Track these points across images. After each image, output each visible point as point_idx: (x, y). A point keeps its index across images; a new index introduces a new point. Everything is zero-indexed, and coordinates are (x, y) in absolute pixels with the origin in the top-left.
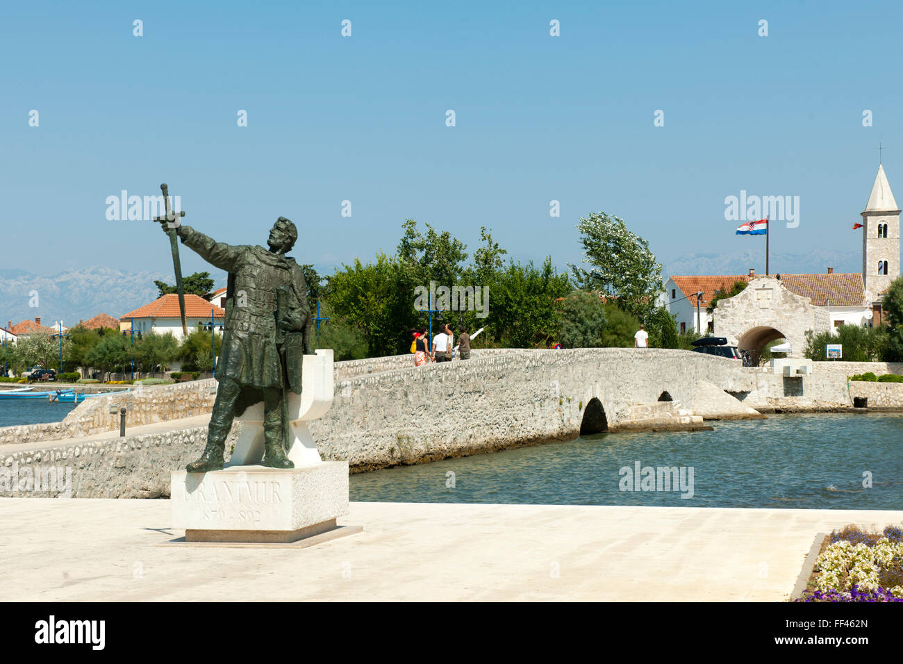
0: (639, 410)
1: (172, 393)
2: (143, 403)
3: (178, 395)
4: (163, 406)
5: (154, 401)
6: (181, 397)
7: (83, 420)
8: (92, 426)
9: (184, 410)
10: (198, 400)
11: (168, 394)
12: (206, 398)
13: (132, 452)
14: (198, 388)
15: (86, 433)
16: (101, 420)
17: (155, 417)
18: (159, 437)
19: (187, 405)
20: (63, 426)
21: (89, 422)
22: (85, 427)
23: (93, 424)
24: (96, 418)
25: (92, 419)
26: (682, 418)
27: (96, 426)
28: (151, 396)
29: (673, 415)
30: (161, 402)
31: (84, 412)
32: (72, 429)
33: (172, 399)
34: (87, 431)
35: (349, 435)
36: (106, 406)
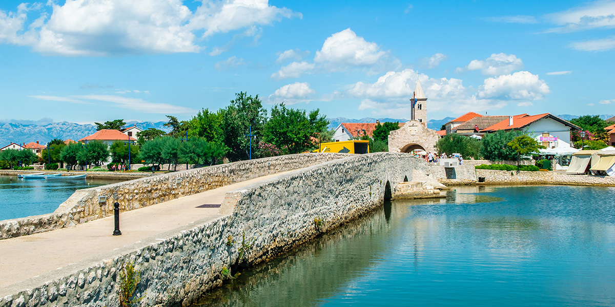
0: (405, 187)
1: (149, 185)
2: (126, 193)
3: (154, 186)
4: (142, 195)
5: (136, 191)
6: (156, 187)
7: (75, 210)
8: (82, 215)
9: (158, 197)
10: (169, 189)
11: (146, 185)
12: (174, 187)
13: (146, 264)
14: (168, 179)
15: (76, 222)
16: (91, 210)
17: (136, 204)
18: (173, 240)
19: (161, 194)
20: (55, 218)
21: (79, 212)
22: (77, 217)
23: (84, 214)
24: (86, 208)
25: (83, 209)
26: (429, 191)
27: (86, 215)
28: (133, 187)
29: (424, 189)
30: (141, 192)
31: (75, 204)
32: (64, 219)
33: (149, 189)
34: (78, 221)
35: (297, 216)
36: (96, 197)
